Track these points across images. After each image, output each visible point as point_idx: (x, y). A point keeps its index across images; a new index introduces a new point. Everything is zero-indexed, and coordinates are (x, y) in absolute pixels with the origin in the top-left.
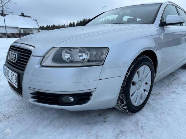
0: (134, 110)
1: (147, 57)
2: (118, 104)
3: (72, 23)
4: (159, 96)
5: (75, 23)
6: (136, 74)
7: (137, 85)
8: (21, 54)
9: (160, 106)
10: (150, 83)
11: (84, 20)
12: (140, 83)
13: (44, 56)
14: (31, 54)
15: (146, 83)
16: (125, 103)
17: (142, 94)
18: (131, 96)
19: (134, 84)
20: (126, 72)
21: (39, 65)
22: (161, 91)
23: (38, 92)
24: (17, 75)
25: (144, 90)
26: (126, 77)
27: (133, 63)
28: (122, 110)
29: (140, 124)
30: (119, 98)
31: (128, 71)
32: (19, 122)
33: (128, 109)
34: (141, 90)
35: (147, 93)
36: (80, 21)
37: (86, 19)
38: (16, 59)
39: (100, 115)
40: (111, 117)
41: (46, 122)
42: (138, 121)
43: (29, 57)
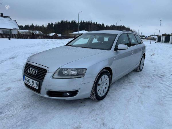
0: (100, 99)
1: (106, 70)
2: (91, 96)
3: (50, 24)
4: (115, 91)
5: (53, 24)
6: (100, 80)
7: (101, 85)
8: (39, 71)
9: (114, 96)
10: (108, 83)
11: (62, 21)
12: (103, 84)
13: (55, 73)
14: (47, 71)
15: (106, 84)
16: (95, 95)
17: (104, 90)
18: (98, 91)
19: (99, 85)
20: (95, 79)
21: (52, 78)
22: (117, 87)
23: (50, 91)
24: (38, 82)
25: (105, 88)
26: (95, 82)
27: (98, 74)
28: (93, 99)
29: (102, 106)
30: (92, 92)
31: (96, 79)
32: (36, 109)
33: (96, 98)
34: (104, 88)
35: (107, 89)
36: (58, 22)
37: (64, 21)
38: (36, 73)
39: (82, 102)
40: (88, 103)
41: (52, 108)
42: (102, 105)
43: (46, 73)
